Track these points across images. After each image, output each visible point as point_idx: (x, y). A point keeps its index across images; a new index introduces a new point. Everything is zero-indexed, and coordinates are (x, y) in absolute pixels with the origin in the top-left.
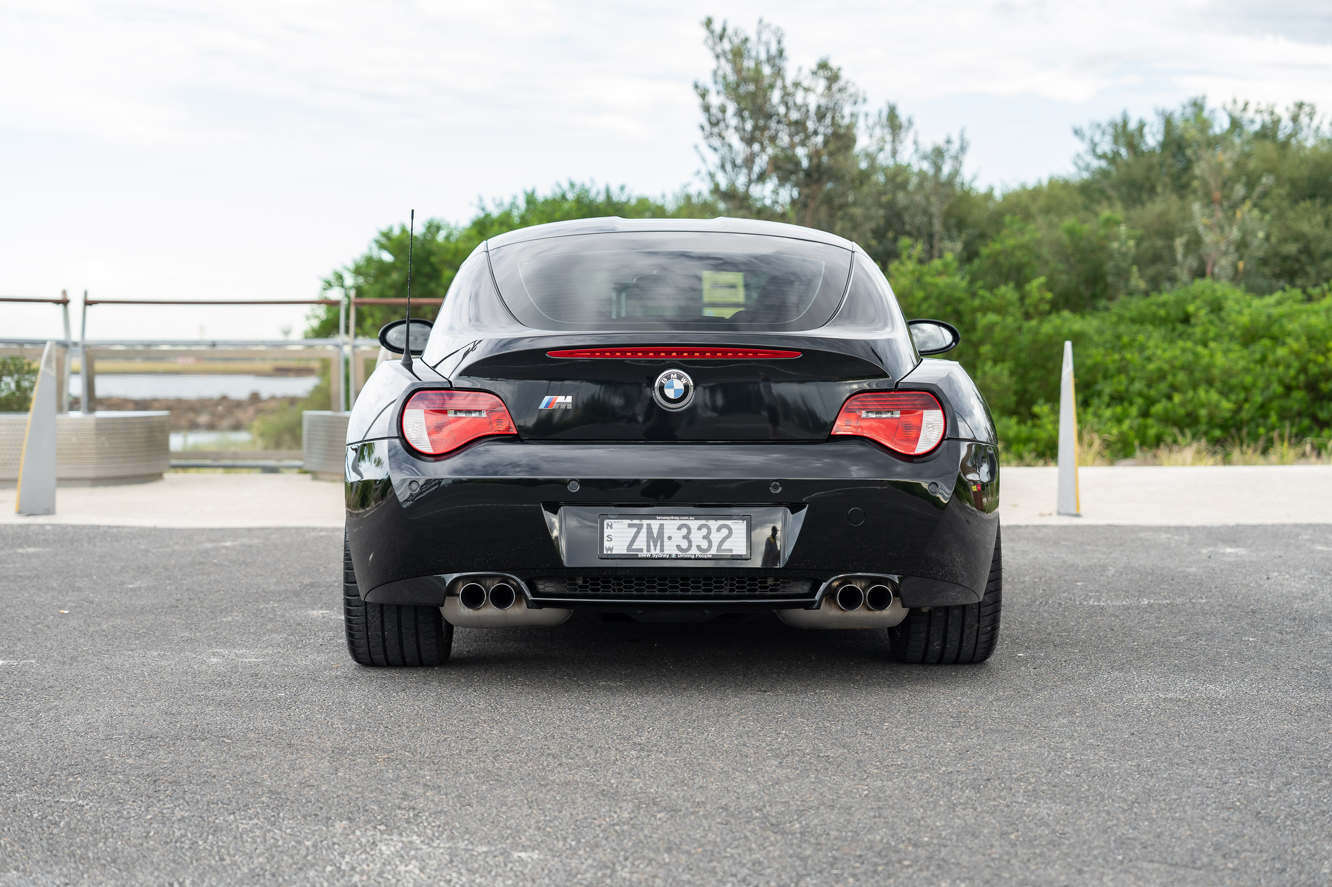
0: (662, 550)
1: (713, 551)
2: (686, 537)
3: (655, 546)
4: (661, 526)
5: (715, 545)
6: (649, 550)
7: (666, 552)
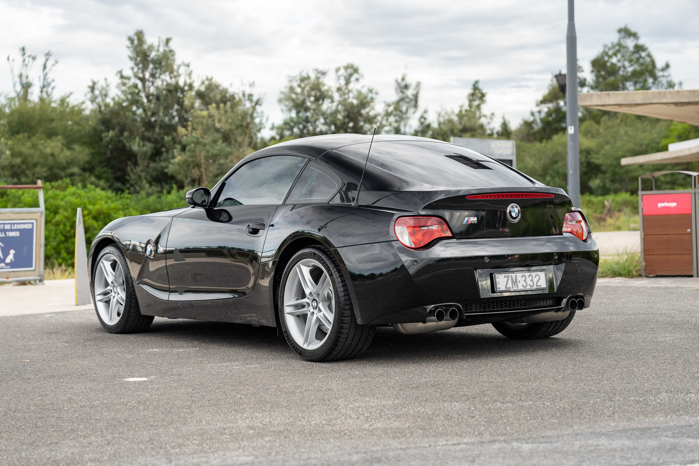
0: (517, 287)
1: (535, 287)
2: (525, 281)
3: (515, 285)
4: (516, 276)
5: (535, 283)
6: (513, 288)
7: (519, 288)
